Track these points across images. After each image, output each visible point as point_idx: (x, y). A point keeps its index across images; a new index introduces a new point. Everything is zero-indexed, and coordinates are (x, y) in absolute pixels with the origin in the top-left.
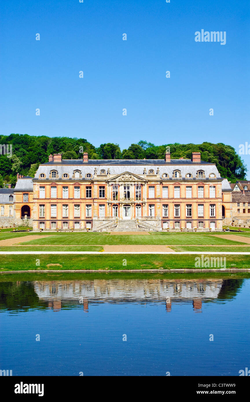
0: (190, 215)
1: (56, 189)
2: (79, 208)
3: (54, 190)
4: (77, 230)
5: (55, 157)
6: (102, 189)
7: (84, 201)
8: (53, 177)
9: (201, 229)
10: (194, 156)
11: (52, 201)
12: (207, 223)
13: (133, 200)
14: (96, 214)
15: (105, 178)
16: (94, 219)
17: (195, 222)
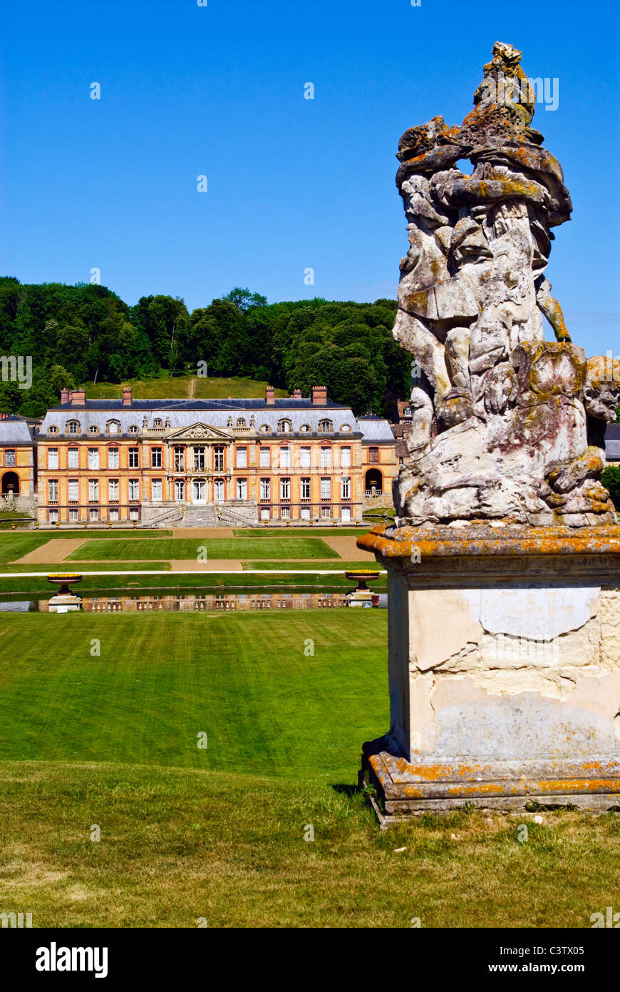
0: (308, 495)
1: (77, 453)
2: (117, 485)
3: (73, 455)
4: (114, 523)
5: (75, 395)
6: (157, 453)
7: (126, 473)
8: (71, 431)
9: (326, 520)
10: (315, 394)
11: (70, 473)
12: (336, 509)
13: (210, 472)
14: (146, 496)
15: (161, 434)
16: (143, 504)
17: (316, 508)
